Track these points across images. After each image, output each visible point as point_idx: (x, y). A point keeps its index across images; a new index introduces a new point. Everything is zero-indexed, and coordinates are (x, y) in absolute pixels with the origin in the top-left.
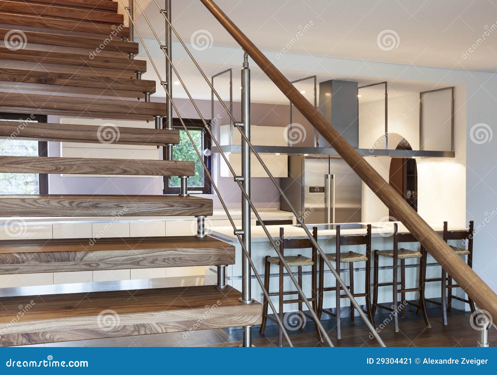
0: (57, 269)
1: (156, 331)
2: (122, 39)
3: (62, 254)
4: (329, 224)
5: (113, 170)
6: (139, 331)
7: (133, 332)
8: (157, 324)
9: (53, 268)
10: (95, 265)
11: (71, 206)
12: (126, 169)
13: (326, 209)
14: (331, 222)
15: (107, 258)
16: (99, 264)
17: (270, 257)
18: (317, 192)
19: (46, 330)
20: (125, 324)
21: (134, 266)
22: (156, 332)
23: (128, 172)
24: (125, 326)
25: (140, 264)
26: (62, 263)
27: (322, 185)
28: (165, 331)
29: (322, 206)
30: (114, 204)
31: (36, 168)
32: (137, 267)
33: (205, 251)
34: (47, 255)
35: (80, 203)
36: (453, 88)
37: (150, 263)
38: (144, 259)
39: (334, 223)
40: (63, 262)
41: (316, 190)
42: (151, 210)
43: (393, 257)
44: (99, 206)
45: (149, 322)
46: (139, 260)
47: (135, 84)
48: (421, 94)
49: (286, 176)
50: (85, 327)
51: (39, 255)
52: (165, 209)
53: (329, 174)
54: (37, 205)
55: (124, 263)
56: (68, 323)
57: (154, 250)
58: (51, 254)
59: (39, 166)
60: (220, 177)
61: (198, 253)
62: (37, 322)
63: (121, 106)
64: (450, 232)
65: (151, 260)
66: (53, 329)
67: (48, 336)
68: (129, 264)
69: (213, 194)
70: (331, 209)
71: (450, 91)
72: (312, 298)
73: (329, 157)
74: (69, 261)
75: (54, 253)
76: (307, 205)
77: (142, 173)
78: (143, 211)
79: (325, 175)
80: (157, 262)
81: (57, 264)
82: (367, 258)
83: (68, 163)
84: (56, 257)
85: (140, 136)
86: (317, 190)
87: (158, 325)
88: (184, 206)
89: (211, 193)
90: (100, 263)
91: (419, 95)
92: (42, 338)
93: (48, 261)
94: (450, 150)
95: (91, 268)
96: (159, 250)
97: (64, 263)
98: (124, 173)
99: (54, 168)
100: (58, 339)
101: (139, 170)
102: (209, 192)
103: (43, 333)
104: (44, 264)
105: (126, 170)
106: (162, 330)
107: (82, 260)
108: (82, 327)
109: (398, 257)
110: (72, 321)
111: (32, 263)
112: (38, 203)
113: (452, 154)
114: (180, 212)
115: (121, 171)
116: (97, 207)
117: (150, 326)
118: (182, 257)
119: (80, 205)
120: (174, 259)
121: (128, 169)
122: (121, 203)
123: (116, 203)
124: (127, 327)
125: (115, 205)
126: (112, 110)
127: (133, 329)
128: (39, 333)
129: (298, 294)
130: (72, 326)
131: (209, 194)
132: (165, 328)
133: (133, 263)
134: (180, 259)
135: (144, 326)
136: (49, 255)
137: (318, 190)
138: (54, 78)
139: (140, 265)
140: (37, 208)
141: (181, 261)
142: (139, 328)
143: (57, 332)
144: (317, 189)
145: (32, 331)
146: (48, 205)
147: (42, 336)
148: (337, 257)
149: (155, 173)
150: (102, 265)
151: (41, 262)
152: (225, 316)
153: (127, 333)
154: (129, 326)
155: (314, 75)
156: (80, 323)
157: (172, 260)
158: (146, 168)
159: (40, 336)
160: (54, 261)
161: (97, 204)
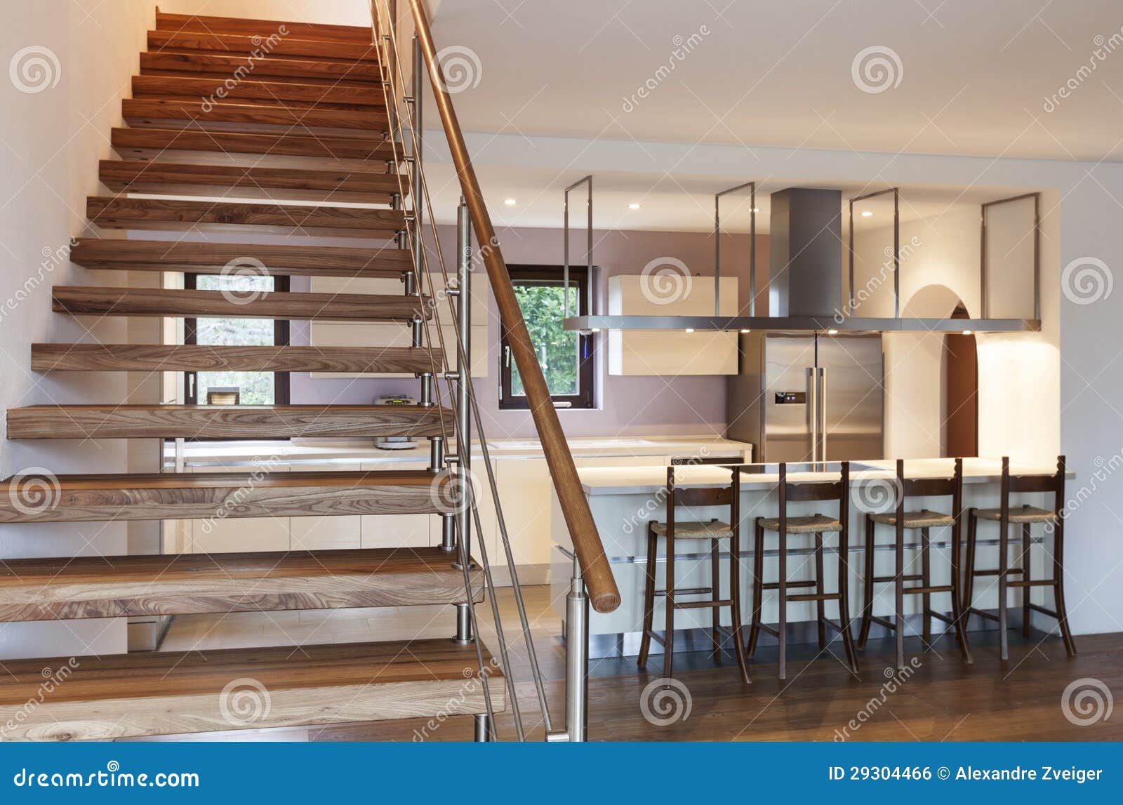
0: (186, 515)
1: (312, 603)
2: (382, 135)
3: (194, 492)
4: (814, 462)
5: (306, 365)
6: (286, 604)
7: (277, 604)
8: (315, 594)
9: (181, 512)
10: (243, 509)
11: (225, 421)
12: (328, 362)
13: (808, 437)
14: (819, 458)
15: (262, 498)
16: (249, 508)
17: (657, 522)
18: (791, 402)
19: (149, 597)
20: (265, 593)
21: (302, 512)
22: (313, 607)
23: (331, 368)
24: (266, 595)
25: (313, 509)
26: (192, 504)
27: (802, 389)
28: (326, 606)
29: (802, 430)
30: (291, 417)
31: (186, 363)
32: (308, 513)
33: (417, 490)
34: (172, 493)
35: (239, 417)
36: (1036, 196)
37: (329, 507)
38: (319, 502)
39: (824, 462)
40: (195, 504)
41: (788, 398)
42: (351, 428)
43: (896, 524)
44: (268, 420)
45: (303, 591)
46: (311, 502)
47: (379, 217)
48: (984, 207)
49: (736, 372)
50: (207, 595)
51: (159, 492)
52: (375, 425)
53: (816, 366)
54: (173, 419)
55: (287, 506)
56: (181, 588)
57: (336, 488)
58: (176, 491)
59: (190, 359)
60: (608, 375)
61: (406, 494)
62: (137, 584)
63: (345, 258)
64: (1014, 478)
65: (331, 503)
66: (159, 595)
67: (151, 606)
68: (297, 508)
69: (596, 408)
70: (820, 437)
71: (1033, 200)
72: (731, 599)
73: (816, 334)
74: (204, 502)
75: (182, 490)
76: (770, 430)
77: (354, 368)
78: (338, 429)
79: (807, 369)
80: (340, 507)
81: (186, 506)
82: (841, 526)
83: (235, 354)
84: (184, 496)
85: (365, 308)
86: (791, 399)
87: (316, 597)
88: (407, 420)
89: (592, 407)
90: (251, 506)
91: (980, 208)
92: (142, 607)
93: (173, 502)
94: (1032, 318)
95: (239, 514)
96: (343, 488)
97: (196, 506)
98: (324, 368)
99: (214, 363)
100: (166, 610)
101: (350, 364)
102: (589, 405)
103: (144, 602)
104: (166, 506)
105: (328, 364)
106: (322, 604)
107: (223, 501)
108: (200, 595)
109: (905, 525)
110: (187, 585)
111: (149, 503)
112: (174, 416)
113: (1035, 324)
114: (399, 431)
115: (319, 366)
116: (264, 422)
117: (303, 597)
118: (381, 500)
119: (239, 419)
120: (367, 502)
121: (331, 363)
122: (304, 416)
123: (295, 417)
124: (268, 597)
125: (294, 420)
126: (331, 264)
127: (277, 601)
128: (139, 600)
129: (711, 594)
130: (186, 592)
131: (589, 408)
132: (327, 602)
133: (302, 508)
134: (377, 502)
135: (295, 598)
136: (174, 493)
137: (793, 398)
138: (245, 212)
139: (313, 511)
140: (174, 425)
141: (377, 505)
142: (286, 600)
143: (165, 599)
144: (791, 397)
145: (129, 596)
146: (189, 419)
147: (143, 605)
148: (783, 524)
149: (375, 368)
150: (254, 510)
151: (162, 503)
152: (423, 586)
153: (269, 606)
154: (272, 595)
155: (750, 181)
156: (200, 588)
157: (364, 505)
158: (359, 361)
159: (141, 603)
160: (181, 501)
161: (266, 418)
